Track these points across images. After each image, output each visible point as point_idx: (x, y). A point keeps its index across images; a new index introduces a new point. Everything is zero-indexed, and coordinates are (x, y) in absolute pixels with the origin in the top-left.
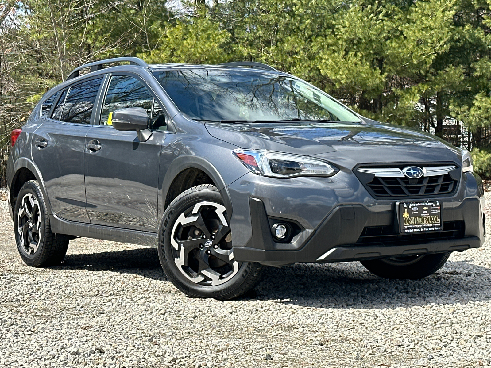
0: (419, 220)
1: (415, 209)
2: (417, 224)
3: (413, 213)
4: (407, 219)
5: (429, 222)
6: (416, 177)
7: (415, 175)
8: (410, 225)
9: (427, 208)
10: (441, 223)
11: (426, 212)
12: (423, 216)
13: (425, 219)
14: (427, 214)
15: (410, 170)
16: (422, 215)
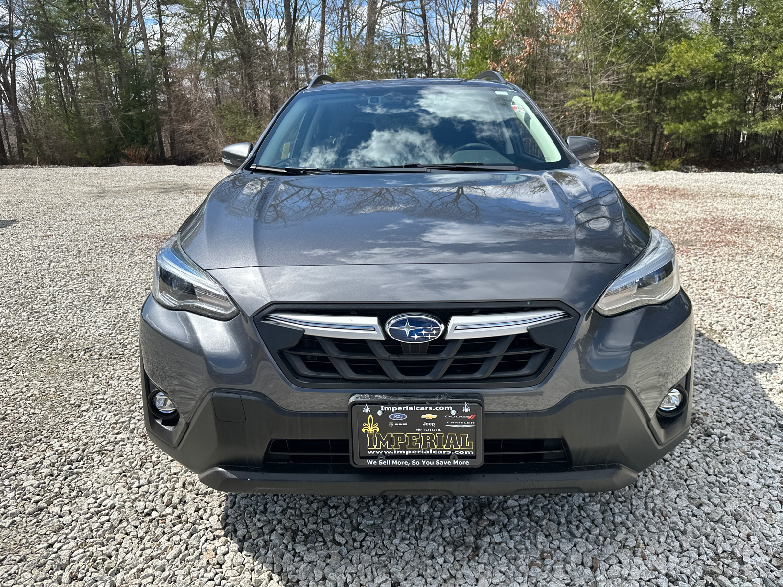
0: (411, 441)
1: (396, 416)
2: (403, 447)
3: (391, 425)
4: (375, 436)
5: (440, 446)
6: (418, 340)
7: (416, 337)
8: (383, 449)
9: (435, 417)
10: (475, 450)
11: (433, 424)
12: (422, 432)
13: (428, 438)
14: (433, 430)
15: (402, 323)
16: (419, 430)
